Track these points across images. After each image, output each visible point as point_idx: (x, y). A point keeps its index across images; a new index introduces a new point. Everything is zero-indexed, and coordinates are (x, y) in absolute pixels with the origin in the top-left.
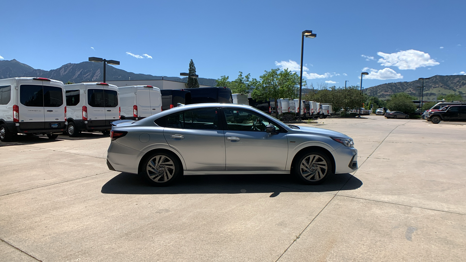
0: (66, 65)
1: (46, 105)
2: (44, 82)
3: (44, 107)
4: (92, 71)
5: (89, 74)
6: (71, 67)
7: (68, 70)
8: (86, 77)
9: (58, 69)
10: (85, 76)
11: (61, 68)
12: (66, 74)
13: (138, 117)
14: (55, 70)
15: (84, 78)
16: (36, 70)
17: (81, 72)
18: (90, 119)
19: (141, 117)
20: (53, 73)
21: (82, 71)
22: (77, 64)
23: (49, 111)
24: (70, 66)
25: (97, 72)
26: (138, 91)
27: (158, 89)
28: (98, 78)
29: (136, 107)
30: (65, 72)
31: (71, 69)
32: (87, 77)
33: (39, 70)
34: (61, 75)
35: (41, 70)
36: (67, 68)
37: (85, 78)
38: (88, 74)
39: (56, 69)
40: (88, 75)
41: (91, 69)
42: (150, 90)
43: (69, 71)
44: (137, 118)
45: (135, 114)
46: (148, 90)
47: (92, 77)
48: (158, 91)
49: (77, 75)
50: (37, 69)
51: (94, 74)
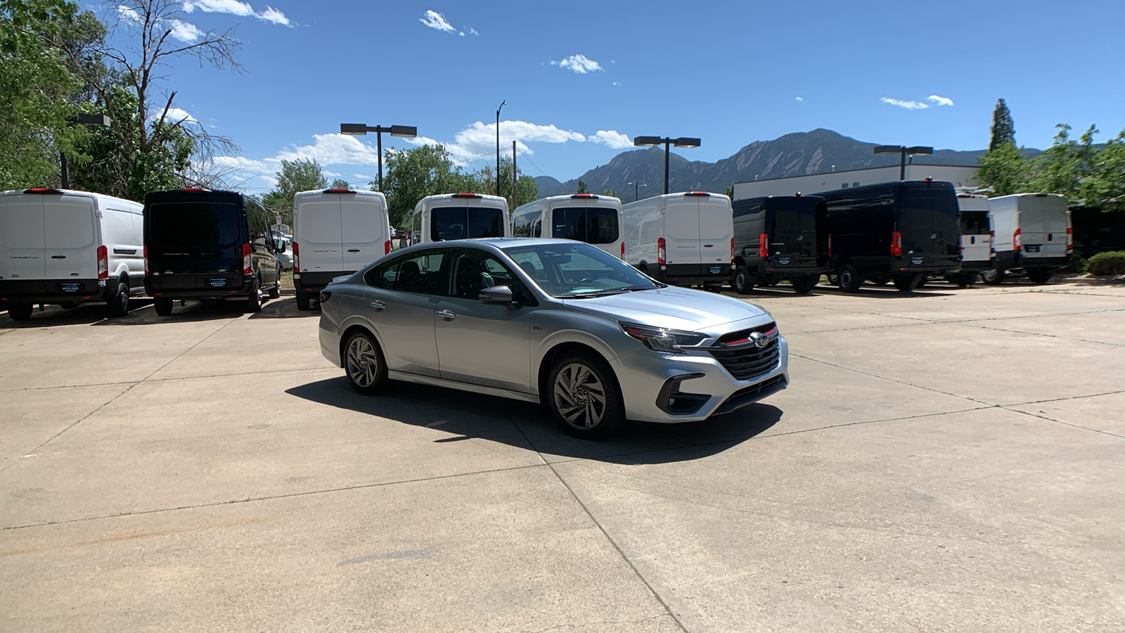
0: (749, 146)
4: (804, 155)
5: (798, 162)
6: (759, 150)
7: (753, 157)
8: (790, 169)
9: (732, 157)
10: (788, 167)
11: (738, 155)
12: (749, 166)
13: (667, 263)
14: (727, 159)
15: (785, 172)
16: (691, 164)
17: (781, 158)
19: (673, 263)
20: (722, 167)
21: (781, 156)
22: (772, 141)
24: (757, 148)
25: (815, 154)
26: (669, 205)
27: (725, 198)
28: (817, 168)
29: (662, 243)
30: (746, 161)
31: (758, 154)
32: (793, 169)
33: (697, 163)
34: (739, 169)
35: (702, 162)
36: (751, 153)
37: (787, 171)
38: (795, 162)
39: (728, 157)
40: (795, 164)
41: (803, 150)
42: (702, 202)
43: (754, 160)
44: (663, 265)
45: (660, 257)
46: (694, 202)
47: (805, 166)
48: (724, 203)
49: (771, 166)
50: (693, 161)
51: (808, 159)
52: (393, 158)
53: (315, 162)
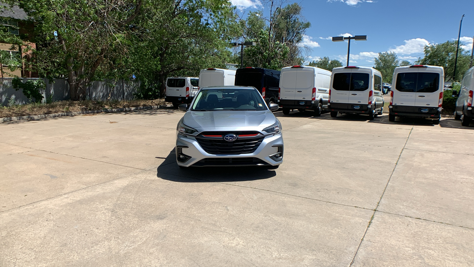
1: (351, 90)
2: (353, 69)
3: (350, 91)
18: (395, 104)
23: (353, 94)
52: (429, 49)
53: (394, 53)
